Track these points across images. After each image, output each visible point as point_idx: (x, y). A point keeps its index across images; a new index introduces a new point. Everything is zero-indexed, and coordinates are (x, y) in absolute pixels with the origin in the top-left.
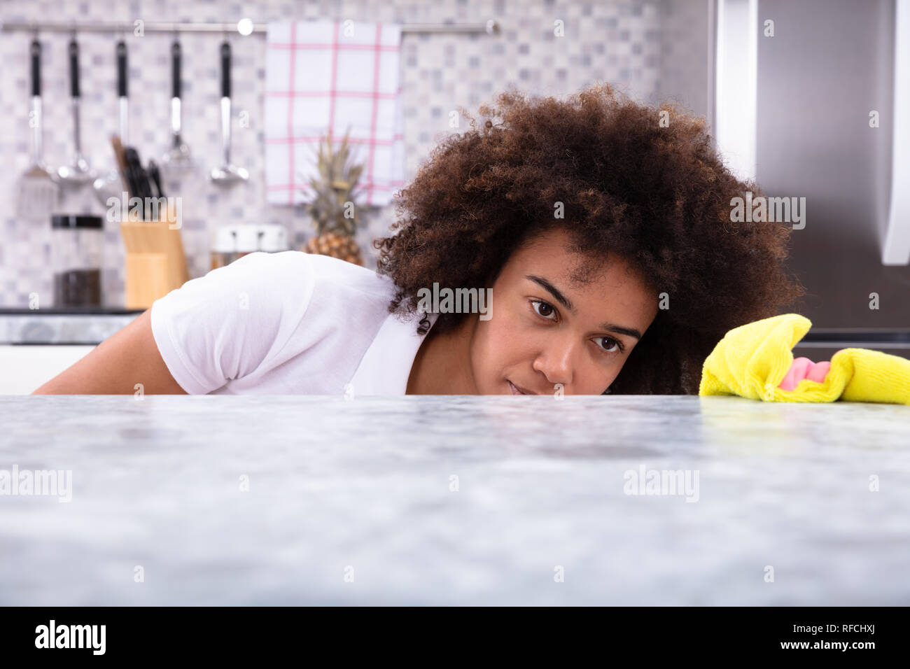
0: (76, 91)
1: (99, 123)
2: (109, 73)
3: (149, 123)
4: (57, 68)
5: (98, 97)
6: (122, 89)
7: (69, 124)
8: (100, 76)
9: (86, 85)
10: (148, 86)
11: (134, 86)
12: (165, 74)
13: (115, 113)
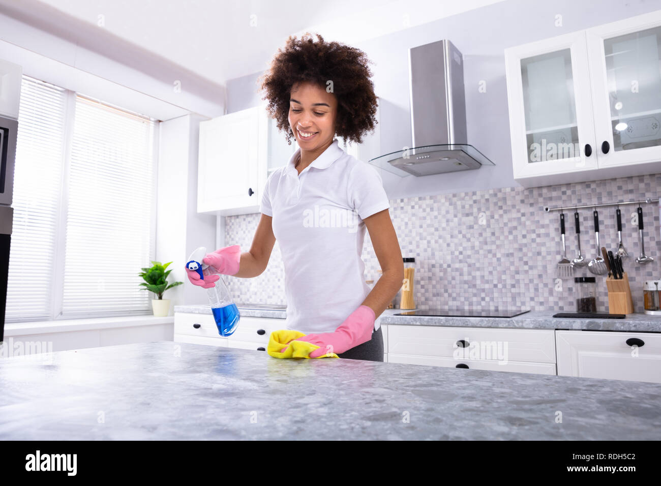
0: (578, 231)
1: (588, 241)
2: (591, 223)
3: (608, 241)
4: (570, 223)
5: (587, 232)
6: (597, 229)
7: (576, 243)
8: (587, 224)
9: (582, 228)
10: (607, 227)
11: (601, 227)
12: (614, 222)
13: (594, 238)
